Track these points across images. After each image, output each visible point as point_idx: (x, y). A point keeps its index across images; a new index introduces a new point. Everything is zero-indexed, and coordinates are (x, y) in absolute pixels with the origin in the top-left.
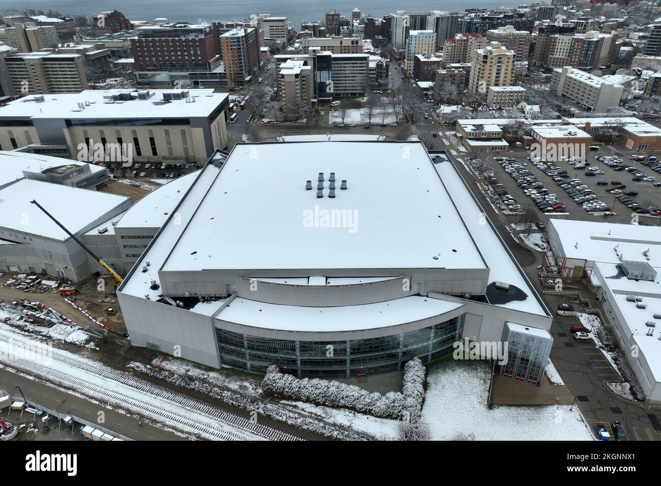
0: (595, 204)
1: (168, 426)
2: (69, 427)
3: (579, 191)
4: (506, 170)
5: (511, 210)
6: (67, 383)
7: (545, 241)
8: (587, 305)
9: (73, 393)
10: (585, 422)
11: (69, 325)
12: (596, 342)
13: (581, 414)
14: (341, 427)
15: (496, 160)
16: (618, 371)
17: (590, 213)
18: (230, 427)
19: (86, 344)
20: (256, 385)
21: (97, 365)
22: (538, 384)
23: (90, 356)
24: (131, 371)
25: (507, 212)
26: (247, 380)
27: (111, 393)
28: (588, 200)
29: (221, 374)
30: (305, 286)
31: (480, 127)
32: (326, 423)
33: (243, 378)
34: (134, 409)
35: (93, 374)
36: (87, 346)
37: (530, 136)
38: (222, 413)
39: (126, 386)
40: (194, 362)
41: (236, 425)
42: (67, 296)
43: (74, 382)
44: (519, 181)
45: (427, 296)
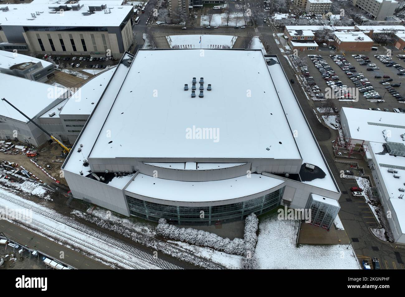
0: (372, 93)
1: (97, 257)
2: (36, 257)
3: (362, 83)
4: (316, 66)
5: (317, 97)
6: (33, 226)
7: (338, 122)
8: (362, 171)
9: (38, 233)
10: (356, 257)
11: (33, 182)
12: (366, 199)
13: (354, 252)
14: (205, 259)
15: (310, 57)
16: (378, 220)
17: (368, 100)
18: (136, 259)
19: (44, 196)
20: (152, 229)
21: (52, 212)
22: (328, 230)
23: (47, 205)
24: (74, 217)
25: (315, 99)
26: (146, 225)
27: (61, 233)
28: (367, 90)
29: (130, 220)
30: (183, 170)
31: (300, 32)
32: (196, 256)
33: (144, 224)
34: (76, 245)
35: (50, 219)
36: (45, 198)
37: (333, 39)
38: (131, 249)
39: (70, 228)
40: (113, 212)
41: (140, 257)
42: (32, 157)
43: (37, 225)
44: (324, 74)
45: (261, 174)
